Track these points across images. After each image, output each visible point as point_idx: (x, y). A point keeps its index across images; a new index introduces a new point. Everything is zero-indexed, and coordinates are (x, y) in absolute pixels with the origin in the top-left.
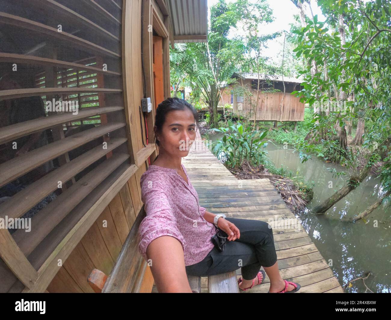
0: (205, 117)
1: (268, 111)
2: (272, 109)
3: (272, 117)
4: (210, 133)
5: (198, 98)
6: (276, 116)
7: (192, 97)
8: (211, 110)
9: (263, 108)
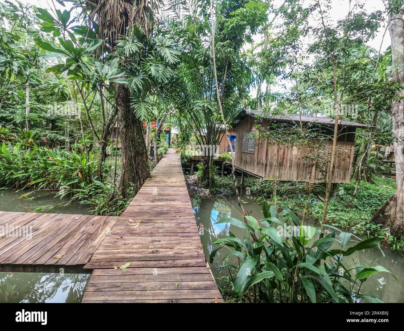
0: (196, 169)
1: (292, 168)
2: (298, 165)
3: (298, 176)
4: (202, 194)
5: (187, 142)
6: (304, 175)
7: (180, 140)
8: (205, 161)
9: (285, 163)
